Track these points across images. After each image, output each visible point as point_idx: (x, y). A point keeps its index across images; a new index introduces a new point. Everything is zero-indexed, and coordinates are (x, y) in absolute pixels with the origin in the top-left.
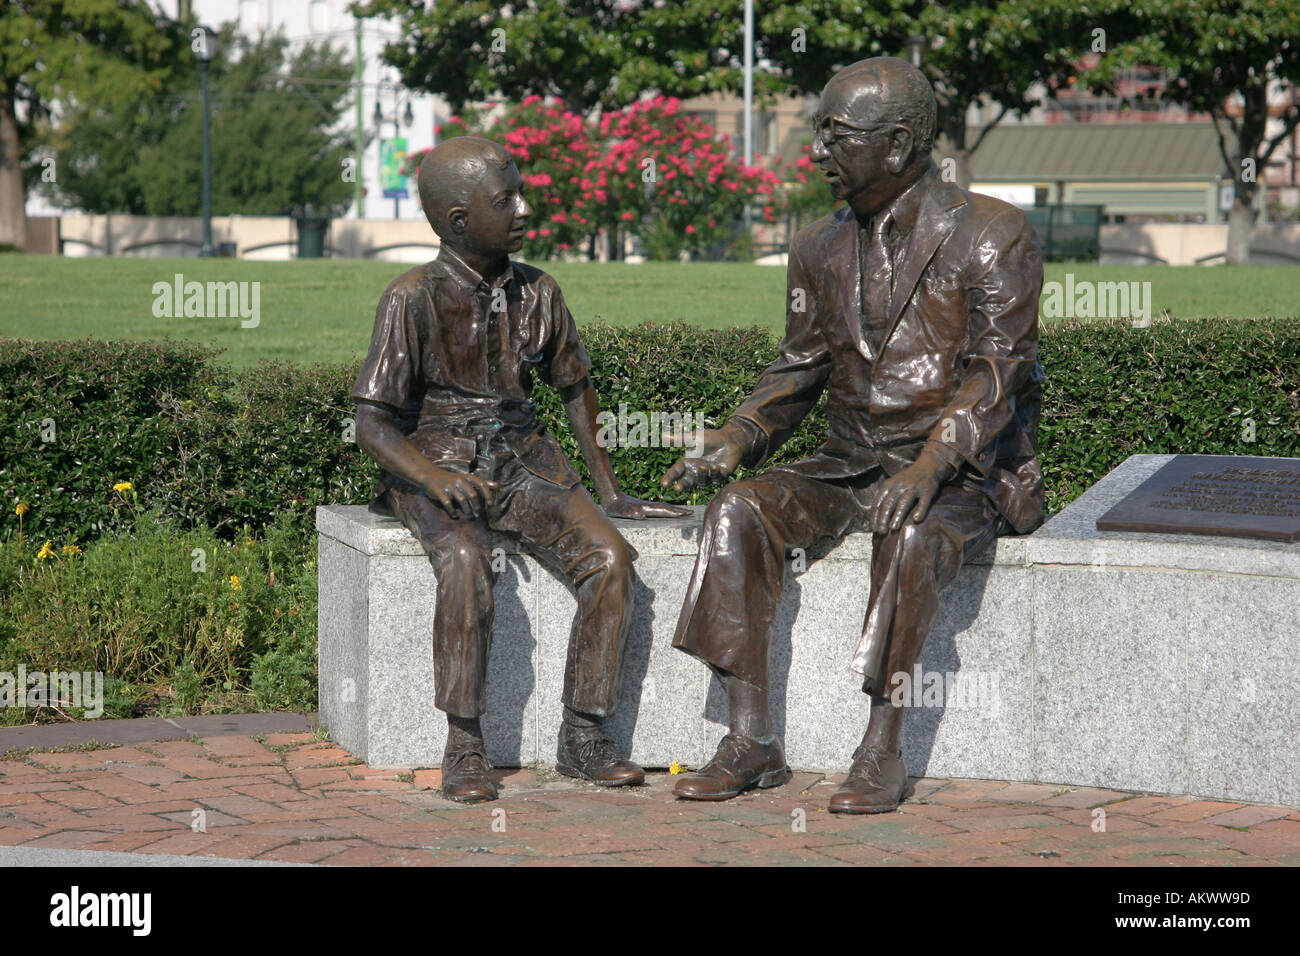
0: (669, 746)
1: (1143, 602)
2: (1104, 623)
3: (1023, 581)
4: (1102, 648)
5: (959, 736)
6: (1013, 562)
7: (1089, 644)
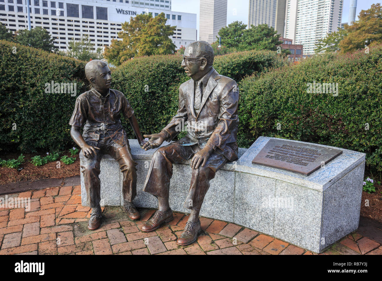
0: (150, 204)
1: (264, 185)
2: (253, 189)
3: (233, 175)
4: (252, 195)
5: (216, 209)
6: (230, 170)
7: (249, 193)
